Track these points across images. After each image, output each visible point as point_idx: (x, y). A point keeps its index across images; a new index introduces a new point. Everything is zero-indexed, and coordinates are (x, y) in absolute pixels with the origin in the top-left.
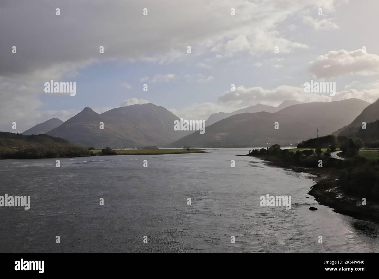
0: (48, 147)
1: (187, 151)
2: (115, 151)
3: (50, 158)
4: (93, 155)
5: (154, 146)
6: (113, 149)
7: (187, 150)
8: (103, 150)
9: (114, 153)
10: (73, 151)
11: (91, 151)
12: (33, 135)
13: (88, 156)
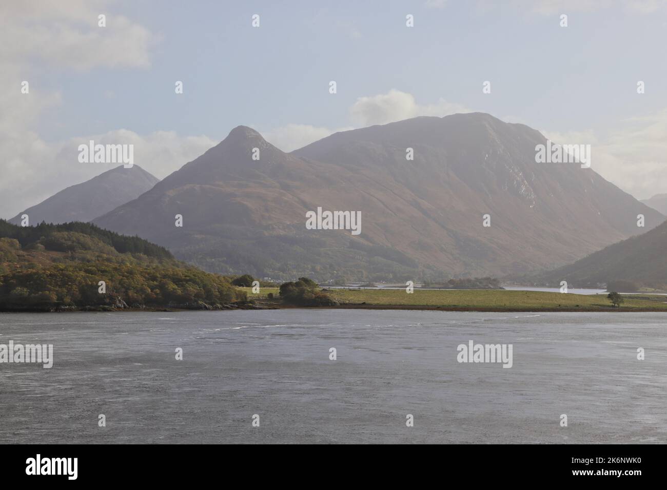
0: (87, 271)
1: (608, 302)
2: (328, 294)
3: (90, 310)
4: (245, 304)
5: (488, 279)
6: (323, 283)
7: (610, 296)
8: (284, 287)
9: (322, 302)
10: (175, 287)
11: (241, 288)
12: (43, 224)
13: (228, 308)
